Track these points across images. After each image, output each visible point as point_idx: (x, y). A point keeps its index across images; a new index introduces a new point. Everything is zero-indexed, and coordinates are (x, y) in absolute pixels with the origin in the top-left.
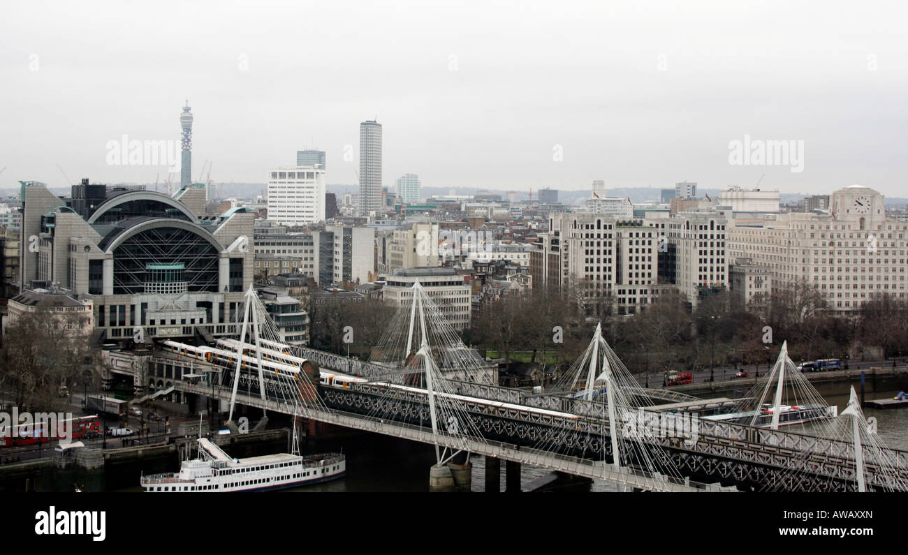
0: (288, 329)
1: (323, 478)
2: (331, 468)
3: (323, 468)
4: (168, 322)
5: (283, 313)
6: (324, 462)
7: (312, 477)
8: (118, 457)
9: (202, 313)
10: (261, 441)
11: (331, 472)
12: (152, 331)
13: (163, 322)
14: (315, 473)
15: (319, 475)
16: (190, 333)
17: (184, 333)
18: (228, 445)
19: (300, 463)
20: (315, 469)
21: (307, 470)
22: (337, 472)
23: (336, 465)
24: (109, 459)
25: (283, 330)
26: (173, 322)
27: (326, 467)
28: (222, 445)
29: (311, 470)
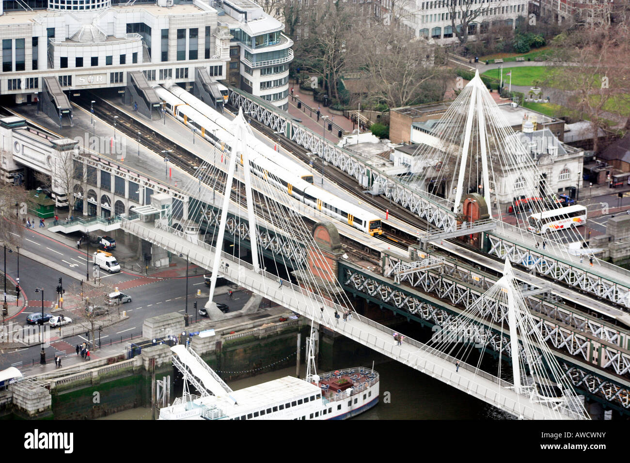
0: (265, 71)
1: (350, 412)
2: (360, 397)
3: (349, 399)
4: (87, 63)
5: (257, 48)
6: (352, 392)
7: (335, 413)
8: (66, 384)
9: (135, 44)
10: (256, 339)
11: (361, 403)
12: (65, 80)
13: (79, 62)
14: (339, 407)
15: (345, 409)
16: (121, 81)
17: (112, 81)
18: (213, 351)
19: (318, 396)
20: (339, 403)
21: (329, 405)
22: (369, 400)
23: (366, 392)
24: (55, 389)
25: (257, 73)
26: (94, 61)
27: (354, 398)
28: (204, 351)
29: (334, 405)
